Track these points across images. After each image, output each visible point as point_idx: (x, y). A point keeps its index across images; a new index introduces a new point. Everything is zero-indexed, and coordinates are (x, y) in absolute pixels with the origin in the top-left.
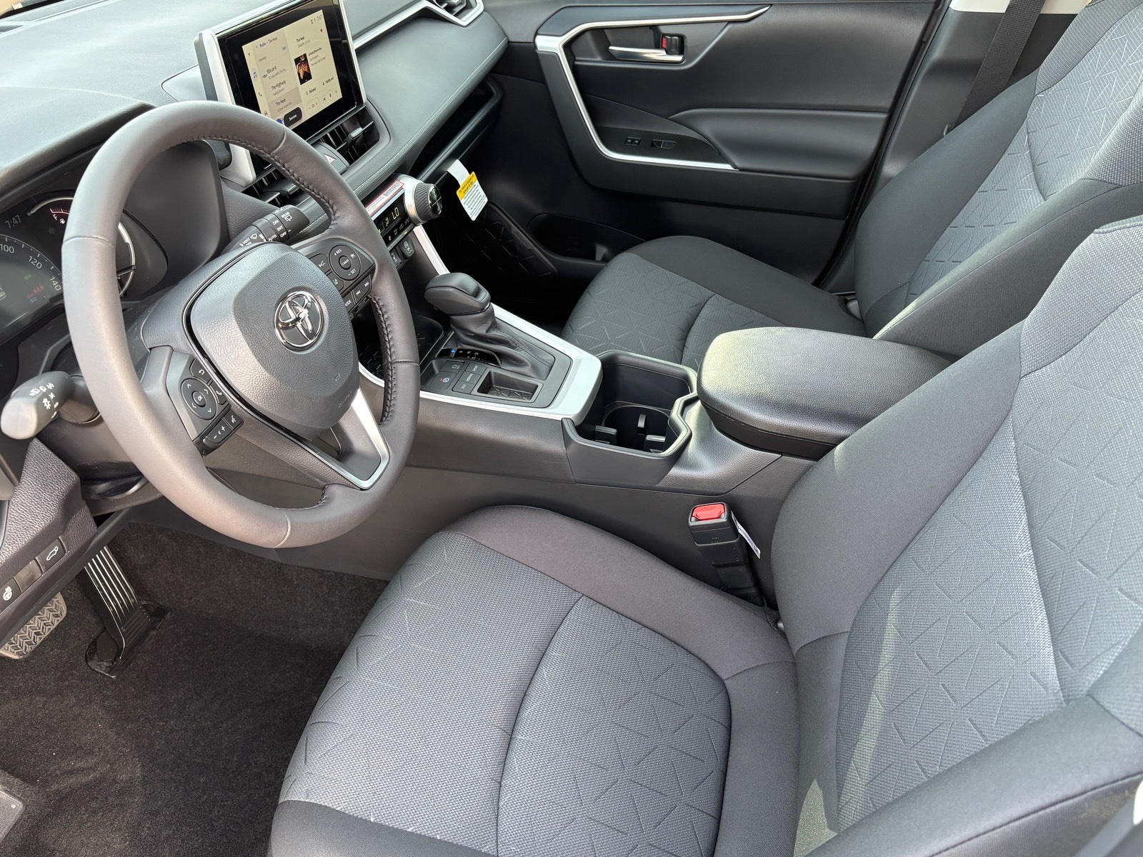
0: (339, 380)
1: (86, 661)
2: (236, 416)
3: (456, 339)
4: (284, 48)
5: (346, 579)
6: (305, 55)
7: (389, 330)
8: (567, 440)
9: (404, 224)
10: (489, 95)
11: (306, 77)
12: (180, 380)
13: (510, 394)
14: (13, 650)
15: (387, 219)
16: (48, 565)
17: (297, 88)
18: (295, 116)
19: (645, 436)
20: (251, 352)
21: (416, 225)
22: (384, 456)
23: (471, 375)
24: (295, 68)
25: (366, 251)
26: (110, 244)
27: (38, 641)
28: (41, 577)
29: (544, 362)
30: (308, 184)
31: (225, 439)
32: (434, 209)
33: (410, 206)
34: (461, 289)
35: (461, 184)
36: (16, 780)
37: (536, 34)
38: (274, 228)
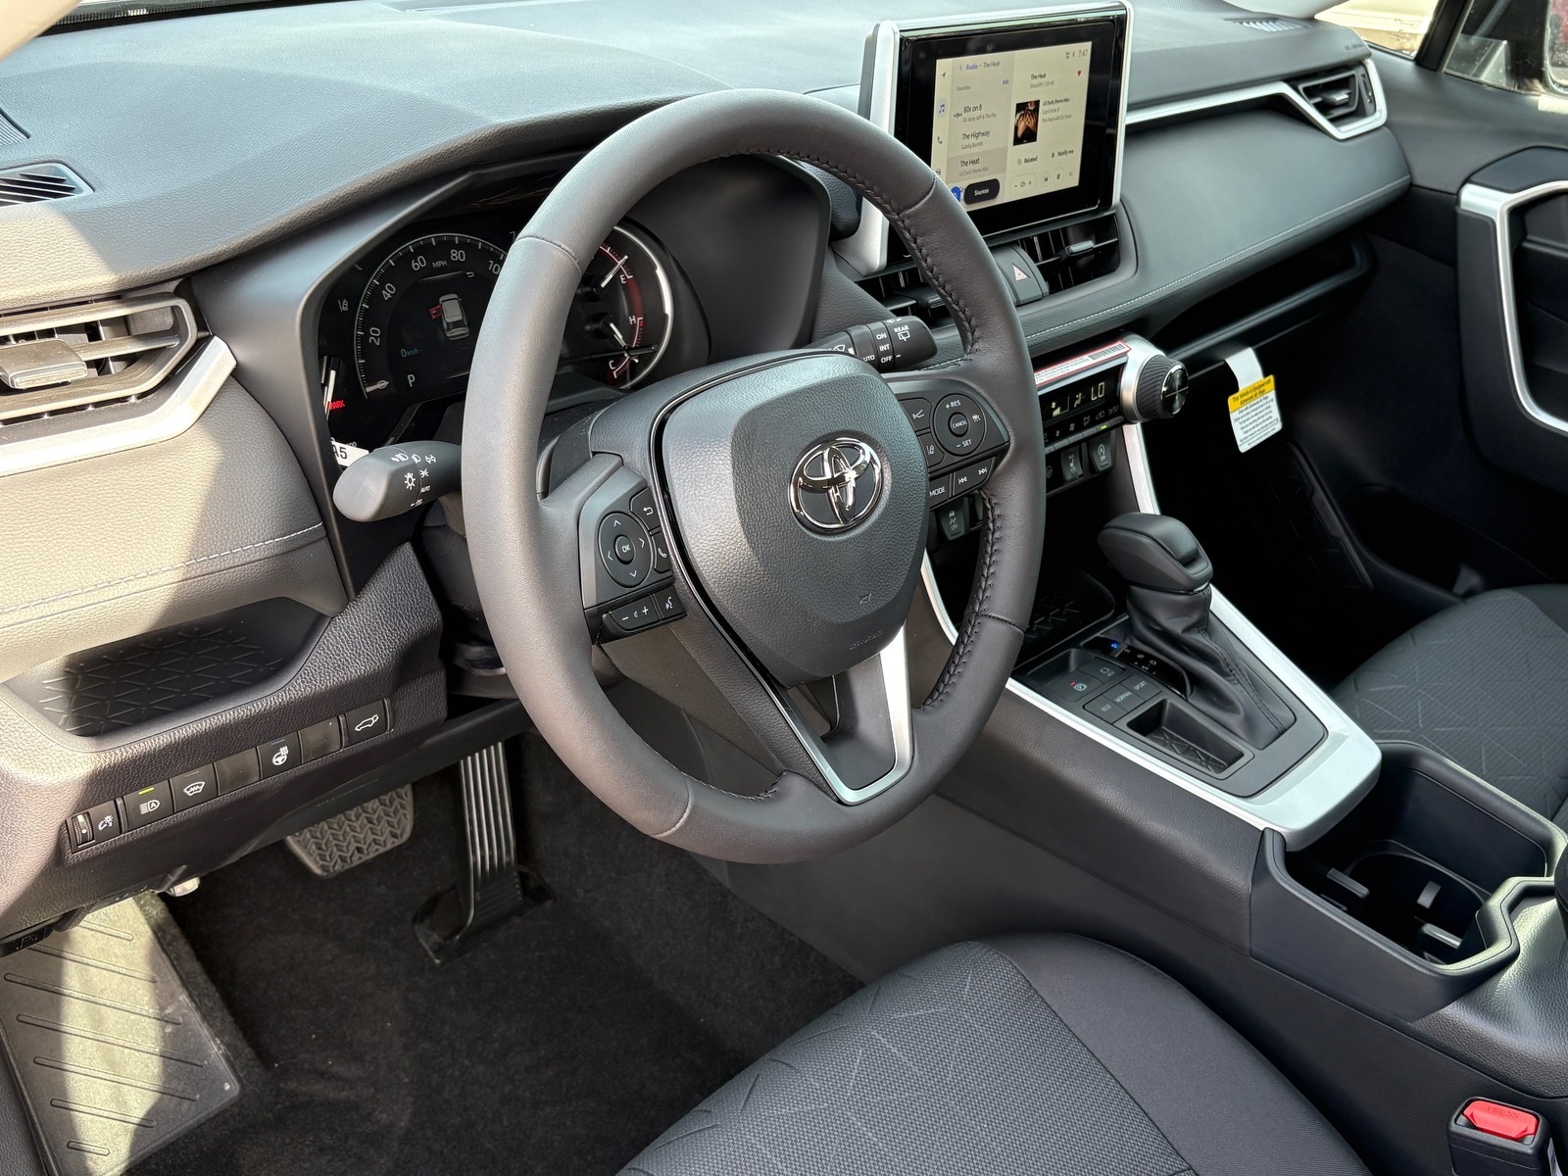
0: (867, 604)
1: (414, 921)
2: (676, 600)
3: (1129, 627)
4: (1006, 82)
5: (812, 959)
6: (1037, 103)
7: (994, 558)
8: (1260, 872)
9: (1107, 412)
10: (1348, 263)
11: (1027, 136)
12: (607, 509)
13: (1187, 751)
14: (318, 859)
15: (1079, 396)
16: (353, 738)
17: (1005, 150)
18: (987, 191)
19: (1422, 925)
20: (735, 506)
21: (1129, 422)
22: (901, 763)
23: (1128, 694)
24: (1012, 118)
25: (1003, 417)
26: (576, 262)
27: (356, 861)
28: (338, 750)
29: (1272, 717)
30: (946, 282)
31: (641, 629)
32: (1168, 402)
33: (1129, 386)
34: (1166, 546)
35: (1242, 387)
36: (248, 1050)
37: (1467, 180)
38: (875, 344)
